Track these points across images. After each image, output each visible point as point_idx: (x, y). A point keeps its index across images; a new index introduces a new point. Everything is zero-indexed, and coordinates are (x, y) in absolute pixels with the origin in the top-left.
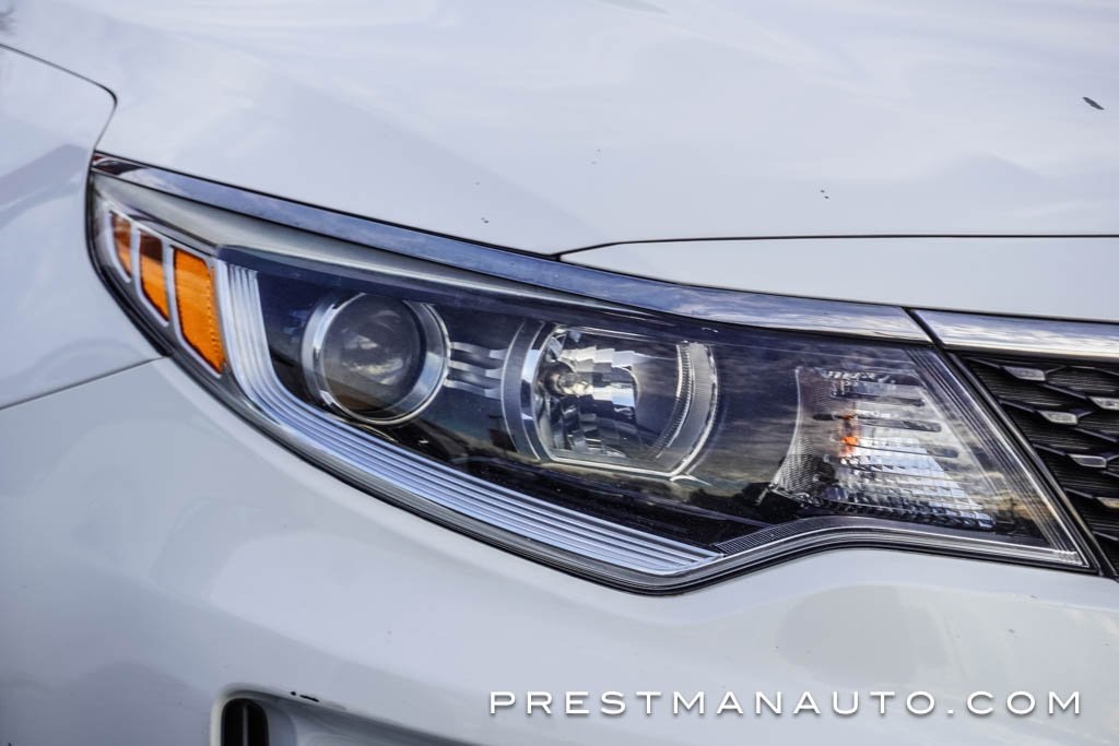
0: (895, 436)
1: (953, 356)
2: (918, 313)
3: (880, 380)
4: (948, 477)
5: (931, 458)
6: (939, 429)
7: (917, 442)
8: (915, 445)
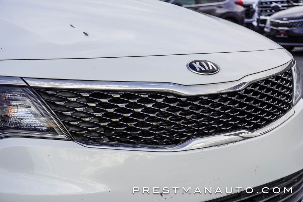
0: (23, 109)
1: (33, 89)
2: (24, 78)
3: (18, 96)
4: (36, 119)
5: (32, 114)
6: (31, 107)
7: (28, 110)
8: (28, 111)
